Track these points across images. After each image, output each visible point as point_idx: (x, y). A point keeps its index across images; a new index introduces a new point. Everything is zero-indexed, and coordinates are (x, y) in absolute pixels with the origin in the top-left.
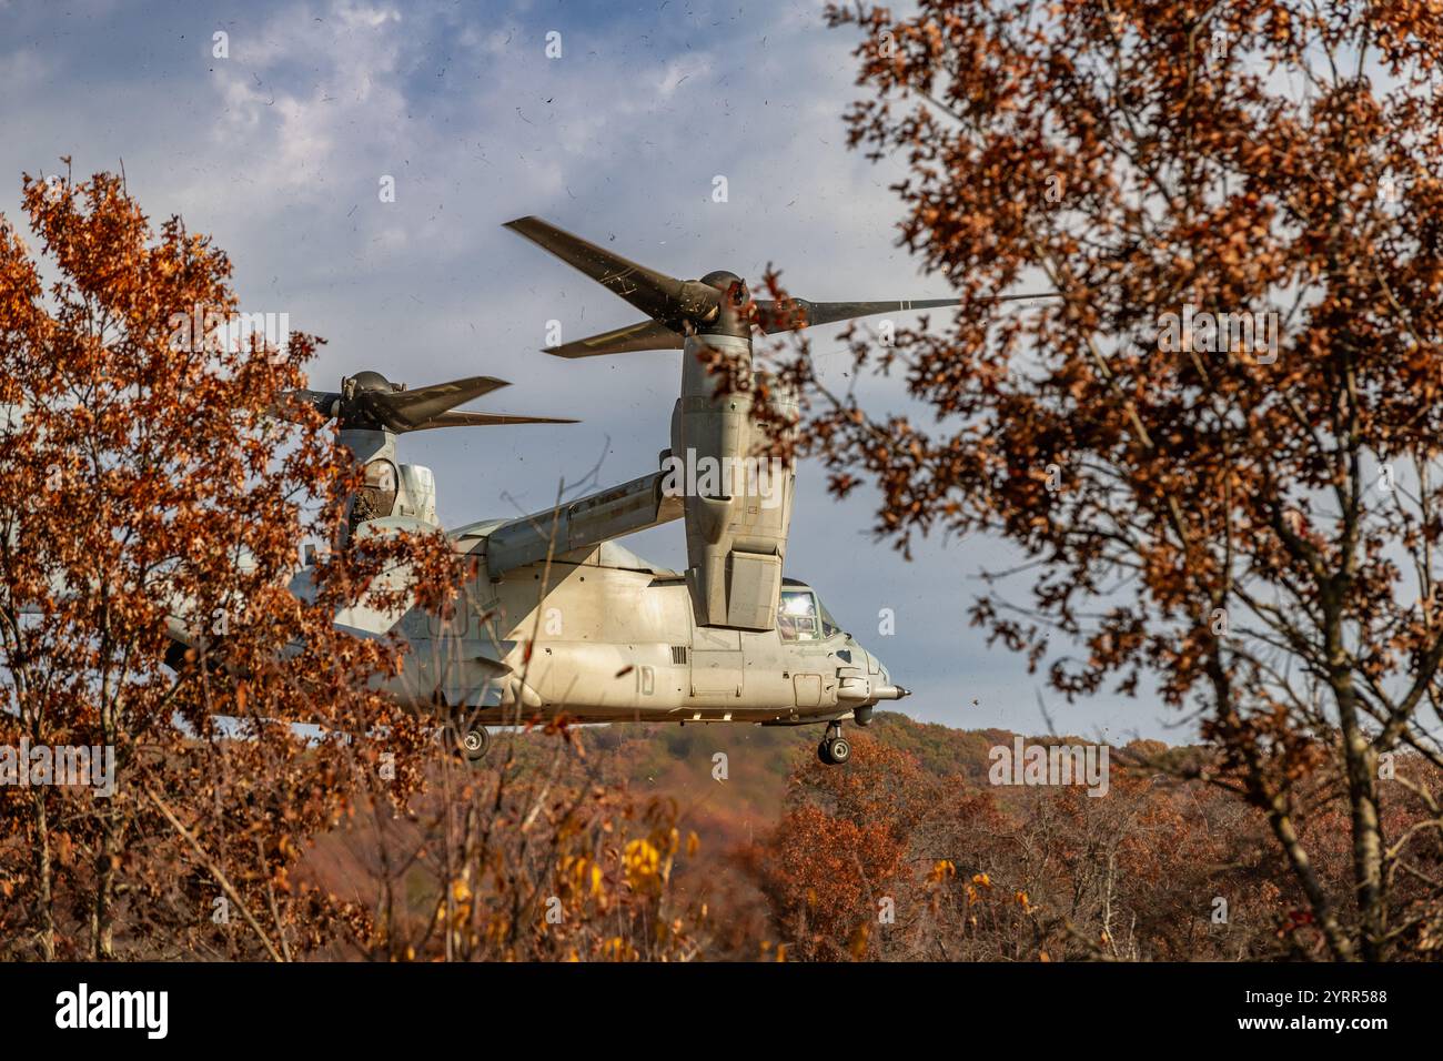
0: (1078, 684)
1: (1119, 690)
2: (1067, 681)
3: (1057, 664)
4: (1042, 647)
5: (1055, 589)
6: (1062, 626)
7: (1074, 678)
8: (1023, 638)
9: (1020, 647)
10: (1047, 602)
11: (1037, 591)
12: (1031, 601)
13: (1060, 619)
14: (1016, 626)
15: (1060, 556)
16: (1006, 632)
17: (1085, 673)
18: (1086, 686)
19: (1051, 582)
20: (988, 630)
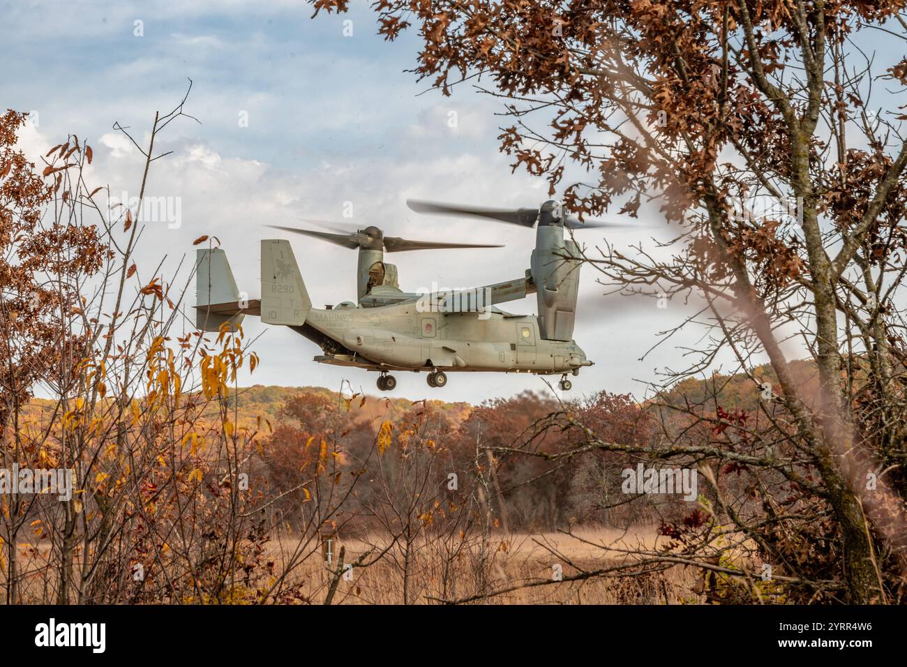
0: (589, 205)
1: (623, 211)
2: (578, 203)
3: (570, 189)
4: (558, 173)
5: (571, 123)
6: (575, 156)
7: (585, 200)
8: (543, 165)
9: (541, 171)
10: (563, 133)
11: (555, 125)
12: (550, 133)
13: (575, 149)
14: (538, 154)
15: (574, 95)
16: (529, 159)
17: (594, 197)
18: (594, 208)
19: (566, 117)
20: (514, 159)
